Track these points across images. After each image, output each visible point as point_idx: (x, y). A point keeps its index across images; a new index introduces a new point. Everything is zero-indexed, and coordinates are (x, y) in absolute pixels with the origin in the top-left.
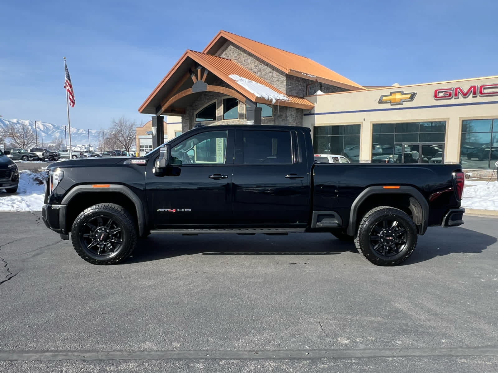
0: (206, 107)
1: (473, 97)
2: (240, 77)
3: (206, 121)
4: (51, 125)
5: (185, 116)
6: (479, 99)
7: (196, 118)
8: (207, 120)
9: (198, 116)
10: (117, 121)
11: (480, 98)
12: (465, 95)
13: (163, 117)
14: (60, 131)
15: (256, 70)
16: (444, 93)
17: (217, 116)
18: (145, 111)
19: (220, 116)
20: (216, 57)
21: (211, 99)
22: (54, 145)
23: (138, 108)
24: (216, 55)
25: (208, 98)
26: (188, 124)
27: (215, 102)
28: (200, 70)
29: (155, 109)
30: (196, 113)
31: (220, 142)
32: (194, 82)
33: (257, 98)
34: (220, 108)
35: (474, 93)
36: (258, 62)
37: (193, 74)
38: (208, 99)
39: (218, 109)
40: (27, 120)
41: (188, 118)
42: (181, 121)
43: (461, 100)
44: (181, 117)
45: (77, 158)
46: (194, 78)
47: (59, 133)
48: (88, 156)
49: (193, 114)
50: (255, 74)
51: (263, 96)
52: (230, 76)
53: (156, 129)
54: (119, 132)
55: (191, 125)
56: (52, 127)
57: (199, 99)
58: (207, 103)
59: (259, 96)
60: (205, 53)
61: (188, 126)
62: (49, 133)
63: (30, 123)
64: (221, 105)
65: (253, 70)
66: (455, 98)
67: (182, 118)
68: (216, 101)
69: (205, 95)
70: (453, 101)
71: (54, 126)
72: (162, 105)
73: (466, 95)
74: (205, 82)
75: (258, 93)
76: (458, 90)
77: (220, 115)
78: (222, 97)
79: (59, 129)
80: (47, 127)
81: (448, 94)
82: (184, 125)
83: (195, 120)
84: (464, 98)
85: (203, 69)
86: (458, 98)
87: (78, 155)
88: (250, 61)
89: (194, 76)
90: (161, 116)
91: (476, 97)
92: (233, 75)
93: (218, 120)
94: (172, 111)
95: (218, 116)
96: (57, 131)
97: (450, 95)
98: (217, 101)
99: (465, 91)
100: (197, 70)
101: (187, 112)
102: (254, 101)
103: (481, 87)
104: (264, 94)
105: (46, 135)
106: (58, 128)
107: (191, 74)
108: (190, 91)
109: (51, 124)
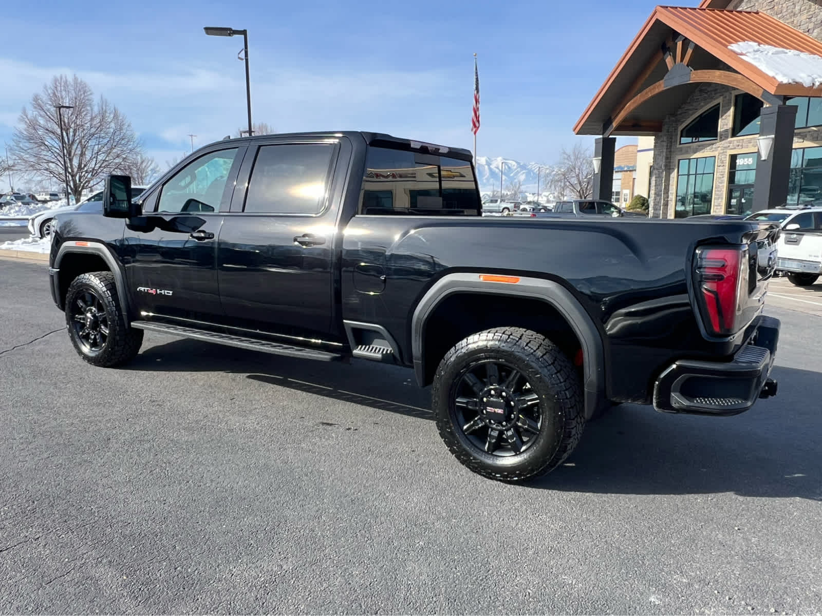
0: (701, 114)
2: (759, 44)
3: (698, 141)
4: (514, 163)
5: (660, 134)
7: (681, 136)
8: (701, 139)
9: (684, 134)
10: (569, 151)
13: (615, 138)
14: (527, 171)
15: (811, 26)
17: (719, 130)
18: (584, 130)
19: (727, 131)
20: (731, 12)
21: (712, 99)
22: (509, 193)
23: (573, 126)
24: (728, 8)
25: (706, 95)
26: (665, 150)
27: (719, 104)
28: (681, 42)
29: (602, 125)
30: (681, 128)
31: (721, 183)
32: (669, 68)
33: (781, 86)
34: (727, 114)
36: (817, 6)
37: (668, 53)
38: (705, 99)
39: (724, 117)
40: (483, 156)
41: (665, 138)
42: (653, 147)
44: (654, 137)
45: (509, 211)
46: (669, 60)
47: (524, 175)
48: (528, 210)
49: (676, 129)
50: (807, 34)
51: (798, 80)
52: (734, 47)
53: (600, 162)
54: (571, 169)
55: (670, 152)
56: (516, 164)
57: (688, 101)
58: (703, 106)
59: (785, 81)
60: (704, 7)
61: (664, 154)
62: (512, 175)
63: (487, 161)
64: (729, 109)
65: (803, 27)
67: (655, 140)
68: (720, 100)
69: (701, 91)
71: (518, 163)
72: (613, 117)
74: (688, 65)
75: (785, 75)
77: (725, 128)
78: (733, 92)
79: (525, 169)
80: (510, 165)
82: (656, 153)
83: (678, 142)
85: (686, 42)
87: (511, 207)
88: (799, 8)
89: (669, 57)
90: (611, 137)
92: (741, 43)
93: (721, 138)
94: (634, 126)
95: (722, 130)
96: (522, 172)
98: (723, 101)
100: (677, 43)
101: (665, 128)
102: (773, 93)
104: (802, 75)
105: (507, 178)
106: (523, 167)
107: (664, 53)
108: (661, 86)
109: (516, 162)
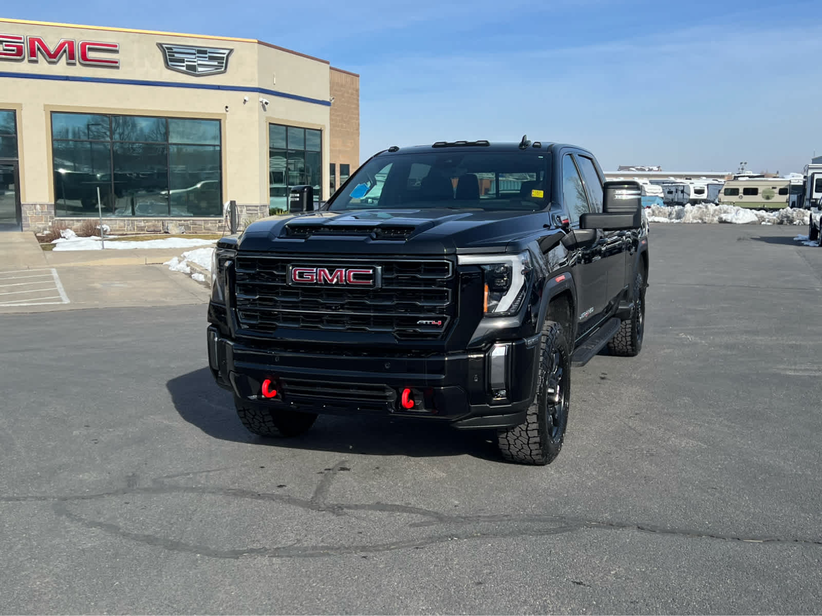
1: (68, 64)
6: (79, 70)
11: (82, 67)
12: (52, 57)
16: (6, 46)
35: (71, 56)
43: (43, 66)
66: (30, 61)
70: (24, 67)
73: (54, 56)
76: (36, 43)
81: (15, 48)
84: (50, 63)
86: (36, 62)
91: (74, 64)
97: (20, 52)
99: (52, 49)
103: (83, 46)
